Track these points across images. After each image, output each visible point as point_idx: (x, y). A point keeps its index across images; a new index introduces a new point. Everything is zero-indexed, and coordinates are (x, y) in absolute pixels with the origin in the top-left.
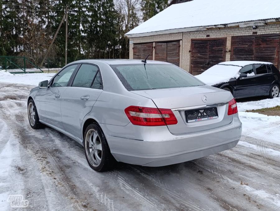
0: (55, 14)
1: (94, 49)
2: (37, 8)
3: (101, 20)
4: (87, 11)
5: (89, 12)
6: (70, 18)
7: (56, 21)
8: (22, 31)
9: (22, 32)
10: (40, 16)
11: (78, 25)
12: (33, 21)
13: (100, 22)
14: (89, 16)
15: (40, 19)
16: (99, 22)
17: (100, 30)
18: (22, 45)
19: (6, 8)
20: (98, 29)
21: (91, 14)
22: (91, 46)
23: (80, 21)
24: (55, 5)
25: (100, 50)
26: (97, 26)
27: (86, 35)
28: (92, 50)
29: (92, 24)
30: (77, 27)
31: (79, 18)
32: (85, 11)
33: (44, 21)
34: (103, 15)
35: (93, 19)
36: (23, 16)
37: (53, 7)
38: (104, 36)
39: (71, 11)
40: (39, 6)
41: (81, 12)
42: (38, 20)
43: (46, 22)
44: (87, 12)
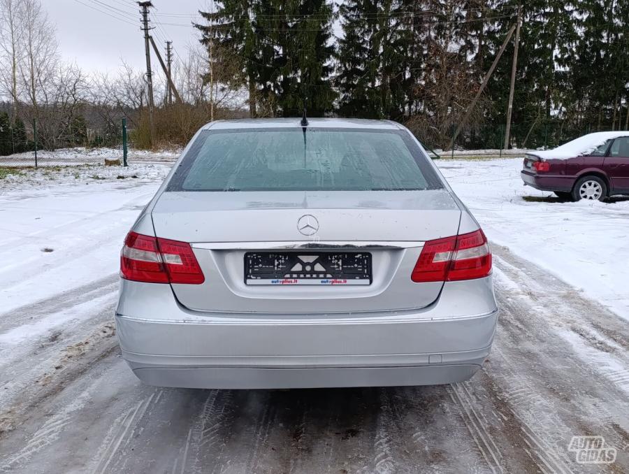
0: (498, 26)
1: (587, 102)
2: (459, 19)
3: (613, 29)
4: (576, 10)
5: (581, 13)
6: (530, 32)
7: (498, 43)
8: (424, 70)
9: (424, 73)
10: (462, 34)
11: (549, 46)
12: (446, 47)
13: (608, 36)
14: (579, 23)
15: (463, 42)
16: (605, 34)
17: (606, 55)
18: (421, 101)
19: (397, 24)
20: (602, 53)
21: (585, 16)
22: (579, 96)
23: (554, 38)
24: (498, 6)
25: (601, 105)
26: (597, 46)
27: (568, 69)
28: (580, 106)
29: (588, 43)
30: (546, 53)
31: (554, 32)
32: (572, 12)
33: (472, 43)
34: (618, 16)
35: (589, 29)
36: (428, 39)
37: (495, 11)
38: (616, 68)
39: (535, 17)
40: (464, 13)
41: (560, 15)
42: (458, 44)
43: (475, 48)
44: (576, 15)
